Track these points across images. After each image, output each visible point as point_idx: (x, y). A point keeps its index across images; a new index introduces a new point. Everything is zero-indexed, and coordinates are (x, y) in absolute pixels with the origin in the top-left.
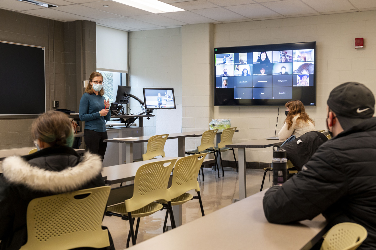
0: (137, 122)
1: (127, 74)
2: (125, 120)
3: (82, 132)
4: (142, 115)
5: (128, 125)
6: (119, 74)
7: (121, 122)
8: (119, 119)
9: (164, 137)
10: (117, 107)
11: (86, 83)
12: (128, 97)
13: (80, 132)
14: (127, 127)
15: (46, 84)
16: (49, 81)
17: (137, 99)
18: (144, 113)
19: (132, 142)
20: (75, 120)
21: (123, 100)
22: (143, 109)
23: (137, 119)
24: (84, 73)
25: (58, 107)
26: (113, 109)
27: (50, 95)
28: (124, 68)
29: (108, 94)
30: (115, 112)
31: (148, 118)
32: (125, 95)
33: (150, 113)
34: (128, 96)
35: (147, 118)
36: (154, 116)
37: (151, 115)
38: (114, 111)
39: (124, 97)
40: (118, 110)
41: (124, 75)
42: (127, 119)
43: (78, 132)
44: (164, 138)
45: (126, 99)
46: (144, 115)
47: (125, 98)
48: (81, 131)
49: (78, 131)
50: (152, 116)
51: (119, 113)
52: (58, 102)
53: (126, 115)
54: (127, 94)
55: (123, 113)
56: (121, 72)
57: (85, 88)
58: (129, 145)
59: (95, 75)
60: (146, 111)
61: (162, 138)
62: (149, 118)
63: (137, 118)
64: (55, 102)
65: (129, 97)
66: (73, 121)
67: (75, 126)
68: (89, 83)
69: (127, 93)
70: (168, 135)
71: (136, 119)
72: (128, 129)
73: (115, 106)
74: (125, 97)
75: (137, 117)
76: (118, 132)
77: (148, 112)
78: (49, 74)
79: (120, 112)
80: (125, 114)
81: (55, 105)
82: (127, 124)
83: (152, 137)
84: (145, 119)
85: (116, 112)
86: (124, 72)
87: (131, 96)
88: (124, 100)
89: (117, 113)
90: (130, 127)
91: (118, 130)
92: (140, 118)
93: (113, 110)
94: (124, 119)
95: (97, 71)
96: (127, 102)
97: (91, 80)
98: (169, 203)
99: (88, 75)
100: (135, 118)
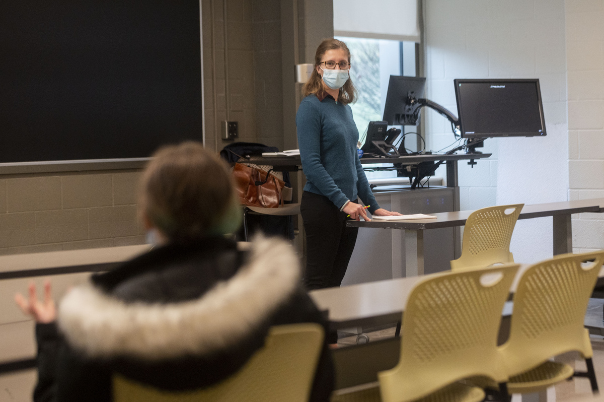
0: (441, 172)
1: (417, 45)
2: (409, 169)
3: (297, 202)
4: (454, 154)
5: (417, 181)
6: (396, 44)
7: (399, 175)
8: (391, 165)
9: (508, 212)
10: (385, 133)
11: (303, 73)
12: (418, 105)
13: (291, 202)
14: (413, 187)
15: (204, 78)
16: (213, 69)
17: (441, 111)
18: (460, 148)
19: (420, 225)
20: (275, 169)
21: (403, 116)
22: (458, 138)
23: (441, 166)
24: (302, 46)
25: (237, 137)
26: (375, 140)
27: (214, 108)
28: (410, 28)
29: (373, 103)
30: (380, 146)
31: (472, 163)
32: (408, 102)
33: (477, 149)
34: (415, 102)
35: (469, 163)
36: (488, 155)
37: (480, 153)
38: (376, 143)
39: (407, 107)
40: (390, 141)
41: (410, 48)
42: (414, 165)
43: (286, 202)
44: (509, 216)
45: (411, 112)
46: (459, 153)
47: (408, 110)
48: (294, 201)
49: (287, 200)
50: (481, 155)
51: (392, 150)
52: (236, 123)
53: (410, 155)
54: (414, 99)
55: (402, 149)
56: (401, 39)
57: (301, 85)
58: (415, 234)
59: (330, 45)
60: (466, 144)
61: (504, 216)
62: (476, 163)
63: (441, 163)
64: (229, 123)
65: (421, 106)
66: (272, 173)
67: (279, 187)
68: (315, 70)
69: (413, 95)
70: (520, 207)
71: (437, 165)
72: (416, 194)
73: (380, 130)
74: (411, 107)
75: (441, 159)
76: (389, 201)
77: (470, 144)
78: (212, 52)
79: (393, 147)
80: (409, 152)
81: (230, 131)
82: (414, 178)
83: (475, 214)
84: (462, 165)
85: (384, 146)
86: (409, 38)
87: (425, 103)
88: (408, 116)
89: (387, 149)
90: (422, 187)
91: (389, 195)
92: (451, 160)
93: (374, 142)
94: (405, 166)
95: (335, 38)
96: (413, 119)
97: (318, 62)
98: (503, 385)
99: (311, 51)
100: (436, 162)
